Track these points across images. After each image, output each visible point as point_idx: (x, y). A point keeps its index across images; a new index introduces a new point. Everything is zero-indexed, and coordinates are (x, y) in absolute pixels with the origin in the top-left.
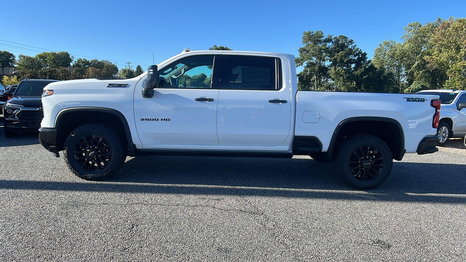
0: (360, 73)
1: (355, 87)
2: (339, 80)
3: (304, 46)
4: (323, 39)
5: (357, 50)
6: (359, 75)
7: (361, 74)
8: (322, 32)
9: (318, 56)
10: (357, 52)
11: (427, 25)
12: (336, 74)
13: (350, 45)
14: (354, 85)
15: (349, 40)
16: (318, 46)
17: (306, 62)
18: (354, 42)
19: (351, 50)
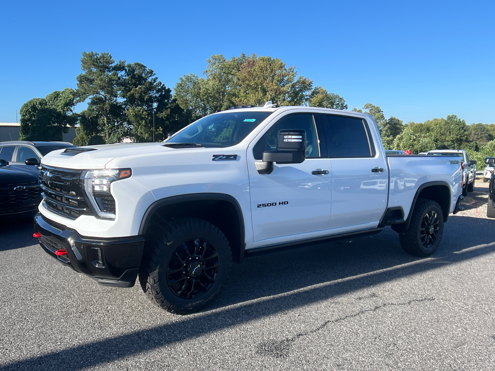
0: (165, 116)
1: (161, 134)
2: (140, 124)
3: (84, 73)
4: (113, 65)
5: (159, 84)
6: (165, 119)
7: (167, 117)
8: (110, 56)
9: (107, 89)
10: (160, 87)
11: (231, 60)
12: (136, 116)
13: (150, 76)
14: (160, 131)
15: (148, 71)
16: (107, 75)
17: (91, 96)
18: (155, 74)
19: (151, 83)
